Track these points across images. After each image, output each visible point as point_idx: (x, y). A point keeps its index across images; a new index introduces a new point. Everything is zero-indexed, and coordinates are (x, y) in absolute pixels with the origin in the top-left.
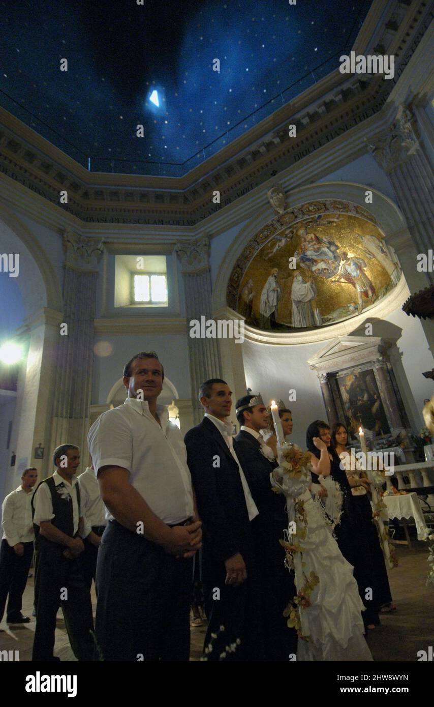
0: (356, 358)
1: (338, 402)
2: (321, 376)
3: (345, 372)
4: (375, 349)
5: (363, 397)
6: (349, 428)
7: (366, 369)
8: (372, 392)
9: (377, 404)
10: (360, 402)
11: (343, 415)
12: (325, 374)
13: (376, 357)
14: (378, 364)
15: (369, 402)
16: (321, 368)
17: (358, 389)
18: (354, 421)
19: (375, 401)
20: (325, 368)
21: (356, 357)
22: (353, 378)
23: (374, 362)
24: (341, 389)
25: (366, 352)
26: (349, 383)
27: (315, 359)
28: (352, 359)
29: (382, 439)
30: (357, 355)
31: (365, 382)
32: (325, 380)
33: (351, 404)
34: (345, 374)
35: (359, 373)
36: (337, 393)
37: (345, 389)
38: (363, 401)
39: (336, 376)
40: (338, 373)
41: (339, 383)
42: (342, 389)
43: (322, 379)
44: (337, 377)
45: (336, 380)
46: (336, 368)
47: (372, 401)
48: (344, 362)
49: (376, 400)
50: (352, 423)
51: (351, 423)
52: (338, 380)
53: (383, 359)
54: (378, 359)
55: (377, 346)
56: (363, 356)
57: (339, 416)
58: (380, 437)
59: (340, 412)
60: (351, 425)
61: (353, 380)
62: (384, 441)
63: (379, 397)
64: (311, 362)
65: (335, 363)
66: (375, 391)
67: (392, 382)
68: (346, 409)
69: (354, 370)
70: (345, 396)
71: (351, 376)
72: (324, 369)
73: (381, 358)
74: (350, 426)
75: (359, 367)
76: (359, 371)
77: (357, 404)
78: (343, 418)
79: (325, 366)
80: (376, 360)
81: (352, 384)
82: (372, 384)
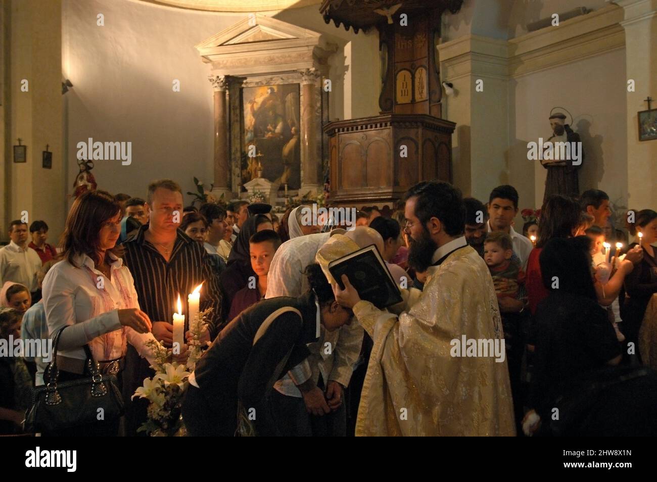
0: (277, 60)
1: (236, 129)
2: (215, 78)
3: (257, 79)
4: (308, 51)
5: (275, 127)
6: (244, 173)
7: (290, 81)
8: (289, 122)
9: (292, 142)
10: (270, 134)
11: (239, 149)
12: (222, 77)
13: (308, 65)
14: (306, 77)
15: (282, 137)
16: (219, 64)
17: (271, 113)
18: (253, 163)
19: (291, 136)
20: (225, 67)
21: (278, 57)
22: (268, 93)
23: (302, 73)
24: (245, 106)
25: (293, 52)
26: (259, 100)
27: (211, 45)
28: (271, 61)
29: (284, 196)
30: (280, 55)
31: (284, 102)
32: (221, 87)
33: (256, 135)
34: (257, 83)
35: (278, 85)
36: (238, 111)
37: (252, 108)
38: (273, 132)
39: (242, 83)
40: (245, 78)
41: (245, 95)
42: (247, 107)
43: (216, 84)
44: (243, 86)
45: (241, 90)
46: (242, 69)
47: (286, 136)
48: (257, 62)
49: (293, 135)
50: (250, 165)
51: (248, 165)
52: (244, 90)
53: (316, 70)
54: (308, 69)
55: (312, 48)
56: (289, 59)
57: (233, 150)
58: (281, 193)
59: (236, 145)
60: (248, 169)
61: (266, 95)
62: (285, 200)
63: (298, 131)
64: (203, 50)
65: (243, 61)
66: (296, 121)
67: (322, 113)
68: (246, 142)
69: (271, 79)
70: (249, 120)
71: (266, 88)
72: (222, 68)
73: (313, 69)
74: (246, 168)
75: (281, 75)
76: (280, 82)
77: (264, 136)
78: (238, 154)
79: (225, 62)
80: (304, 71)
81: (264, 103)
82: (293, 108)
